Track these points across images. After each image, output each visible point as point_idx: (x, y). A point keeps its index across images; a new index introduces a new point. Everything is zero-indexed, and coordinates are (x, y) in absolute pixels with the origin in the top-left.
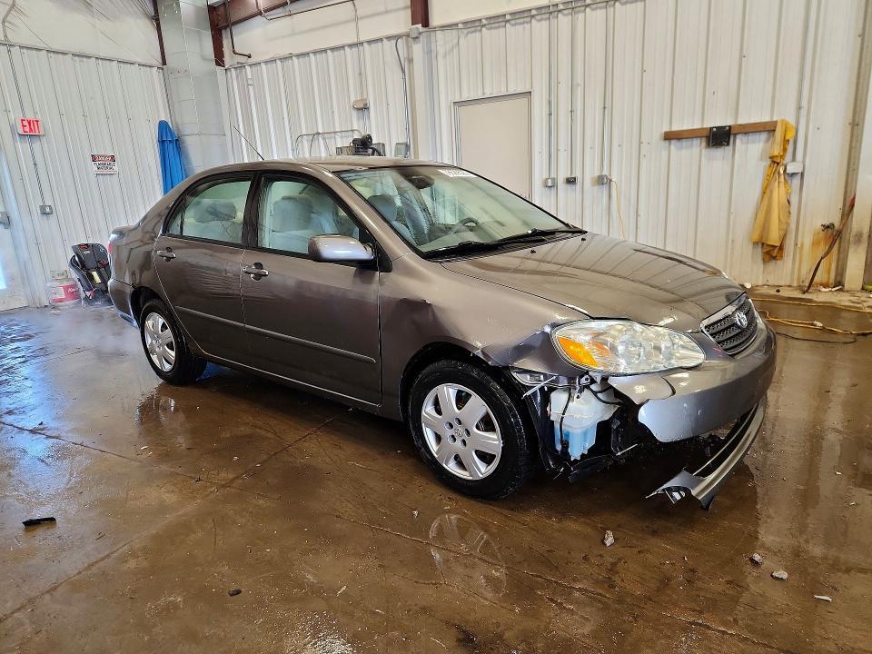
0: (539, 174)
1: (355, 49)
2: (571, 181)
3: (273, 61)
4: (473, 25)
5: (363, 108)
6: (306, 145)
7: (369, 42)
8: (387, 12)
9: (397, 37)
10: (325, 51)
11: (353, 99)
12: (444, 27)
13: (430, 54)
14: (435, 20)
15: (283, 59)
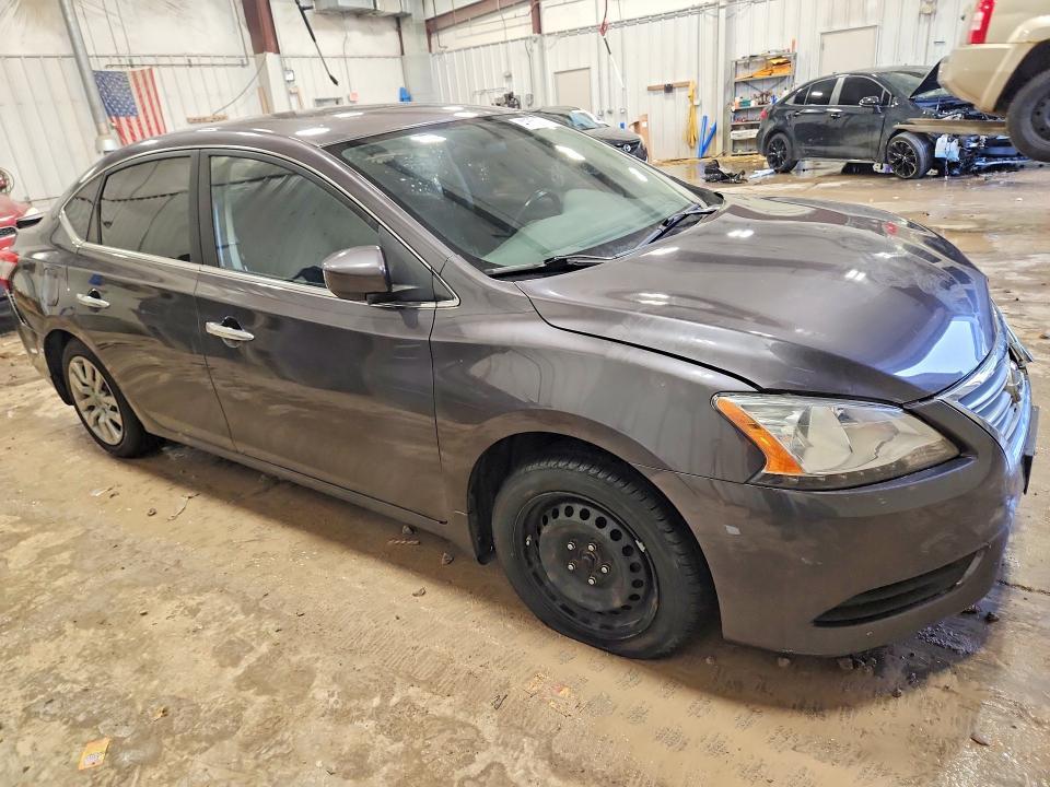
0: (596, 108)
1: (504, 45)
2: (610, 112)
3: (459, 50)
4: (562, 34)
5: (509, 77)
6: (478, 97)
7: (512, 41)
8: (520, 25)
9: (527, 38)
10: (488, 45)
11: (504, 71)
12: (549, 34)
13: (542, 47)
14: (545, 30)
15: (466, 49)
